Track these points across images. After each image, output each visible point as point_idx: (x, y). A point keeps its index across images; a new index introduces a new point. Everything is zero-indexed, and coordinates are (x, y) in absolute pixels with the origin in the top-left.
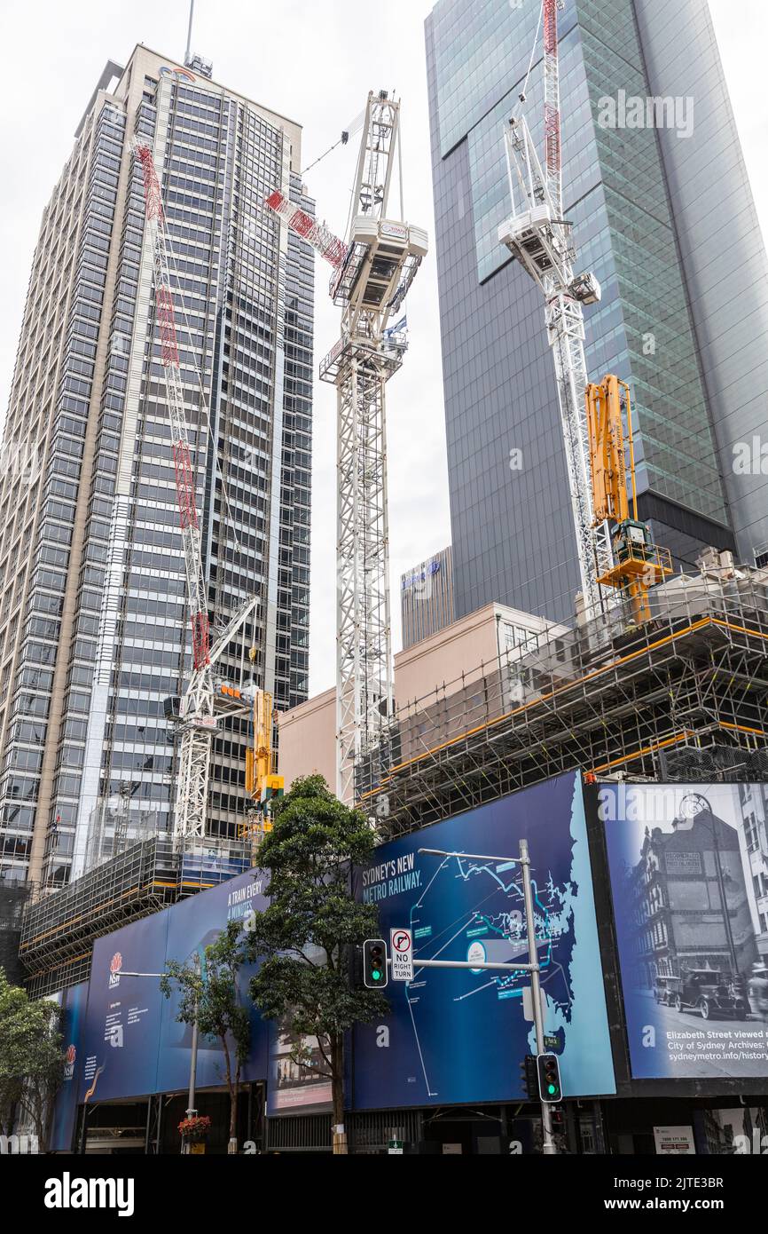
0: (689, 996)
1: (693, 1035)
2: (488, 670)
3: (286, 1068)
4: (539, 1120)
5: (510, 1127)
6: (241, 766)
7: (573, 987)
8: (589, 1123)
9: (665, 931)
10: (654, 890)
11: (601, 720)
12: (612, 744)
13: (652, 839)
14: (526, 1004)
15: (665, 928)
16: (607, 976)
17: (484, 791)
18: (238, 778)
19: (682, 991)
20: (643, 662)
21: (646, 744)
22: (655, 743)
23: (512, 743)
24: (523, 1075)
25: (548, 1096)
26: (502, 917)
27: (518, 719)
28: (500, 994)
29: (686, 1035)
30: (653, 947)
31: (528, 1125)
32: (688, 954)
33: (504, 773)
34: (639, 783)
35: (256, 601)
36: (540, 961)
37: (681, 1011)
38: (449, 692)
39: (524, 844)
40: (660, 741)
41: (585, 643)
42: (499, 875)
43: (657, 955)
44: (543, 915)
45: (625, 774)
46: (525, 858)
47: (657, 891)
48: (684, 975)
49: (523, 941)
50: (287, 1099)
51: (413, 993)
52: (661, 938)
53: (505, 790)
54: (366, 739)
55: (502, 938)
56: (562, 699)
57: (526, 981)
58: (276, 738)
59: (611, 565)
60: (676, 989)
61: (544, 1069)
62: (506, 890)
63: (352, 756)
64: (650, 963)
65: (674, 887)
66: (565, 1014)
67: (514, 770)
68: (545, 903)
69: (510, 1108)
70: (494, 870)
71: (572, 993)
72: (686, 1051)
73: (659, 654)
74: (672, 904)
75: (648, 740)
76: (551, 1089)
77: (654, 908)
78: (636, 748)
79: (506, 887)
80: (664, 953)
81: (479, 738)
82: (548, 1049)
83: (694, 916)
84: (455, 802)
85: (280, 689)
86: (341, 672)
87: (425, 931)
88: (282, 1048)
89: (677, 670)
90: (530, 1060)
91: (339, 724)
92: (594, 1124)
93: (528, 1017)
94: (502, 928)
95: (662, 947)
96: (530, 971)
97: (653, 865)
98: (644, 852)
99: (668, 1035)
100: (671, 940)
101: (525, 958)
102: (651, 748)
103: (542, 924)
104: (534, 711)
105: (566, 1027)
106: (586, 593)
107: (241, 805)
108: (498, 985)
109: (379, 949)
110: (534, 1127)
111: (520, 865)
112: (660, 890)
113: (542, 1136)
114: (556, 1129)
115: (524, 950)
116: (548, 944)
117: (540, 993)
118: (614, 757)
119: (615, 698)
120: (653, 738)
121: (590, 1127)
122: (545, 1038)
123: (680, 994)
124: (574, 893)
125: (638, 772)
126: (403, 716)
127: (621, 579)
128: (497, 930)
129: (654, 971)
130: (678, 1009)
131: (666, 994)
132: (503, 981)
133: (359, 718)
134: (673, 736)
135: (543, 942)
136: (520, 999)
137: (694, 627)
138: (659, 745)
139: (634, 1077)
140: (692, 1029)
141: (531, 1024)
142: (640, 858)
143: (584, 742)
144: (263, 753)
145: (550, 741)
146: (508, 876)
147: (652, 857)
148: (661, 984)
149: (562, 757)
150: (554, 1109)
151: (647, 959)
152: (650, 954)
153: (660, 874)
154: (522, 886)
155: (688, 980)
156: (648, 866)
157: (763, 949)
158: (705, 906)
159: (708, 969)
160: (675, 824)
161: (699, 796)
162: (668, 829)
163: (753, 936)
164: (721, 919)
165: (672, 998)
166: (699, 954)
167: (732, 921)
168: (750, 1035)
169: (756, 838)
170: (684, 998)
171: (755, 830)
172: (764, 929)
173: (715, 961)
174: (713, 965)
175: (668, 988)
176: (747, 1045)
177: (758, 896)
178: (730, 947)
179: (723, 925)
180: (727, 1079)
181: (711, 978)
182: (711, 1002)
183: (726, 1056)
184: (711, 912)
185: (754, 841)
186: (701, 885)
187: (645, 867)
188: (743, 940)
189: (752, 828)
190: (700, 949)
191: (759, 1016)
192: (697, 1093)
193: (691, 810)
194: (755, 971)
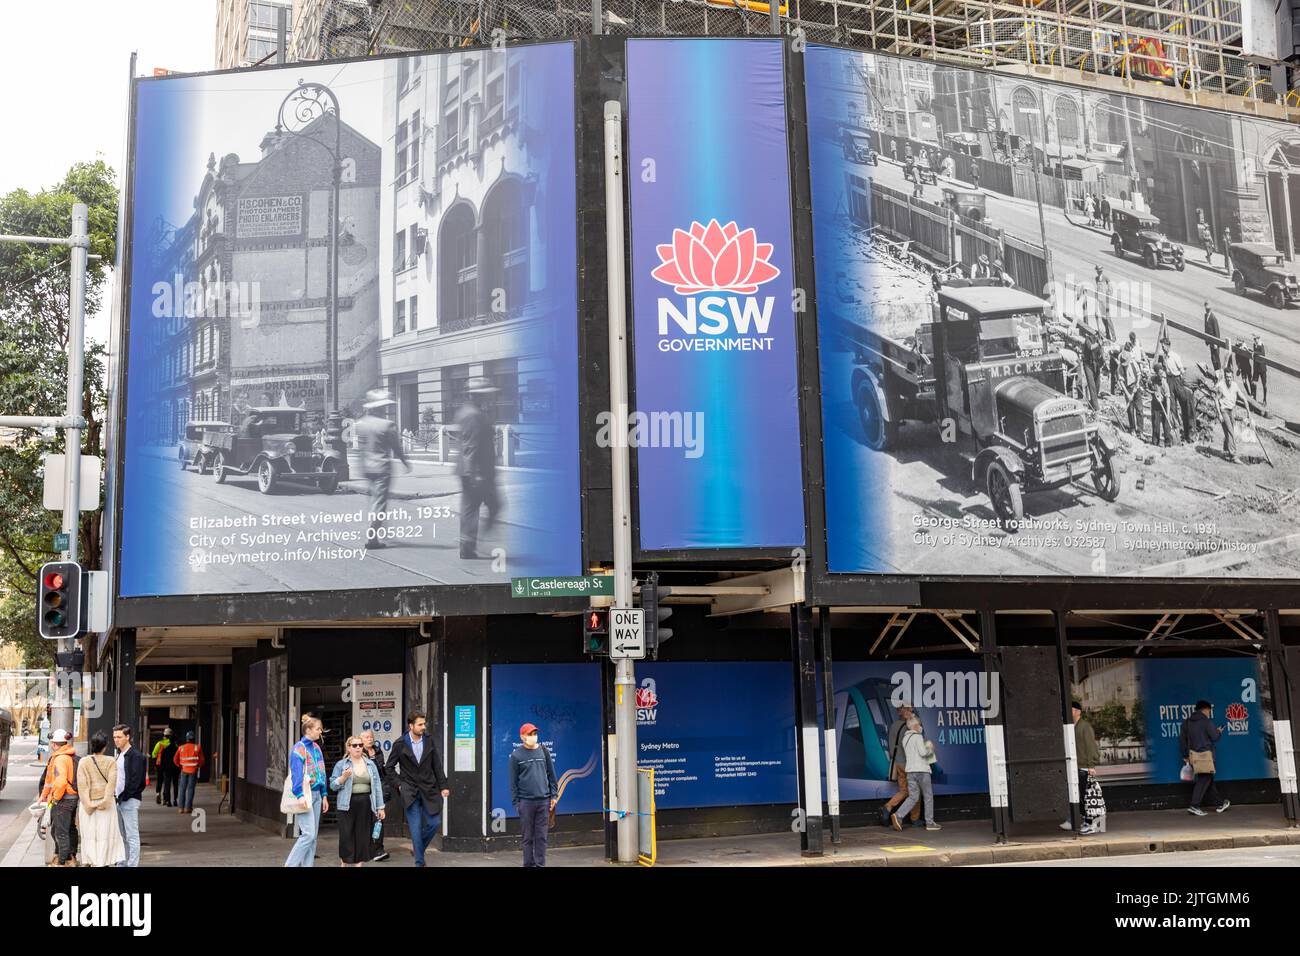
0: (240, 454)
1: (237, 523)
9: (216, 342)
10: (208, 270)
13: (219, 176)
15: (216, 336)
19: (229, 446)
29: (225, 522)
30: (191, 371)
32: (251, 381)
37: (222, 481)
43: (195, 384)
47: (213, 271)
48: (237, 418)
52: (206, 355)
60: (219, 443)
64: (180, 401)
65: (244, 262)
72: (220, 549)
80: (209, 380)
83: (276, 313)
95: (207, 371)
97: (213, 224)
98: (200, 202)
99: (193, 523)
100: (225, 357)
112: (218, 268)
123: (224, 451)
129: (186, 412)
130: (216, 477)
131: (200, 452)
139: (122, 596)
140: (234, 511)
142: (192, 211)
147: (215, 209)
148: (194, 435)
151: (176, 394)
152: (184, 383)
153: (224, 239)
155: (244, 426)
156: (204, 227)
157: (389, 365)
158: (297, 294)
159: (283, 406)
160: (266, 143)
161: (319, 88)
162: (251, 154)
163: (376, 342)
164: (322, 314)
165: (210, 458)
166: (271, 380)
167: (343, 316)
168: (338, 518)
169: (415, 160)
170: (231, 457)
171: (416, 144)
172: (399, 328)
173: (296, 391)
174: (293, 397)
175: (205, 441)
176: (331, 536)
177: (399, 268)
178: (333, 367)
179: (323, 328)
180: (282, 593)
181: (285, 422)
182: (279, 463)
183: (288, 555)
184: (307, 303)
185: (409, 166)
186: (296, 255)
187: (198, 228)
188: (355, 352)
189: (410, 139)
190: (275, 371)
191: (362, 484)
192: (227, 619)
193: (299, 117)
194: (369, 406)
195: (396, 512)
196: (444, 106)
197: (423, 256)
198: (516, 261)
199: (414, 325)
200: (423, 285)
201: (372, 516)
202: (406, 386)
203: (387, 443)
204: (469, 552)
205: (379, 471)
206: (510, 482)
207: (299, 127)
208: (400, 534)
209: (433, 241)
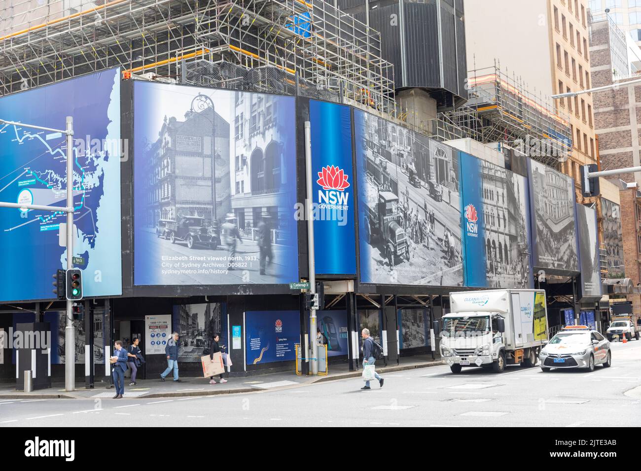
0: (180, 233)
1: (180, 259)
4: (64, 312)
5: (42, 317)
7: (98, 224)
8: (100, 314)
9: (170, 189)
10: (165, 161)
11: (141, 32)
12: (147, 52)
13: (169, 125)
14: (62, 236)
15: (170, 187)
16: (124, 218)
19: (176, 230)
21: (173, 55)
22: (180, 55)
23: (67, 41)
24: (55, 282)
25: (72, 296)
26: (48, 173)
27: (74, 22)
28: (41, 227)
29: (175, 258)
30: (160, 200)
31: (56, 315)
32: (184, 206)
33: (59, 65)
34: (164, 83)
36: (74, 206)
37: (174, 243)
39: (70, 120)
40: (185, 54)
42: (49, 142)
43: (162, 205)
44: (81, 174)
45: (155, 75)
46: (70, 130)
47: (168, 162)
48: (179, 220)
49: (63, 191)
52: (166, 194)
53: (59, 77)
55: (47, 188)
56: (112, 11)
57: (64, 219)
60: (172, 228)
61: (71, 279)
62: (53, 153)
64: (156, 211)
65: (181, 160)
66: (90, 243)
67: (68, 63)
68: (83, 165)
69: (43, 305)
70: (44, 137)
71: (97, 228)
72: (174, 268)
74: (177, 171)
75: (175, 52)
76: (75, 292)
77: (163, 174)
78: (166, 57)
79: (53, 151)
80: (168, 204)
81: (40, 33)
82: (75, 265)
83: (191, 181)
84: (16, 83)
90: (61, 273)
92: (104, 314)
93: (62, 243)
94: (47, 181)
95: (166, 200)
96: (67, 213)
97: (167, 143)
98: (161, 134)
99: (163, 258)
100: (173, 196)
101: (63, 203)
102: (177, 58)
103: (79, 180)
104: (88, 18)
105: (90, 251)
108: (41, 221)
110: (61, 316)
111: (65, 136)
112: (169, 161)
113: (66, 322)
114: (75, 317)
115: (63, 198)
116: (83, 194)
117: (73, 227)
118: (147, 62)
119: (153, 16)
120: (179, 51)
121: (101, 316)
122: (73, 258)
123: (174, 231)
124: (106, 159)
125: (165, 75)
128: (43, 182)
129: (159, 215)
130: (172, 241)
131: (165, 231)
132: (45, 218)
134: (194, 51)
135: (79, 192)
136: (57, 231)
138: (183, 56)
139: (135, 285)
140: (179, 254)
141: (64, 249)
142: (158, 137)
143: (126, 48)
145: (99, 44)
146: (54, 143)
147: (167, 137)
148: (162, 224)
149: (107, 57)
150: (76, 304)
151: (154, 208)
152: (157, 204)
153: (171, 150)
154: (65, 151)
155: (181, 223)
156: (163, 144)
157: (235, 204)
158: (200, 174)
159: (196, 216)
160: (187, 115)
161: (206, 97)
162: (181, 118)
163: (229, 196)
164: (210, 183)
165: (169, 234)
166: (191, 206)
167: (217, 185)
168: (217, 259)
169: (242, 131)
170: (177, 234)
171: (242, 124)
172: (238, 192)
173: (201, 211)
174: (200, 213)
175: (167, 227)
176: (215, 265)
177: (237, 170)
178: (213, 202)
179: (211, 188)
180: (198, 286)
181: (197, 222)
182: (195, 237)
183: (200, 272)
184: (203, 178)
185: (240, 133)
186: (199, 160)
187: (161, 144)
188: (222, 199)
189: (240, 123)
190: (193, 203)
191: (226, 247)
192: (178, 294)
193: (199, 107)
194: (227, 219)
195: (238, 258)
196: (252, 113)
197: (245, 166)
198: (277, 172)
199: (243, 191)
200: (245, 176)
201: (230, 258)
202: (240, 212)
203: (234, 233)
204: (263, 273)
205: (231, 242)
206: (276, 249)
207: (199, 111)
208: (239, 265)
209: (249, 161)
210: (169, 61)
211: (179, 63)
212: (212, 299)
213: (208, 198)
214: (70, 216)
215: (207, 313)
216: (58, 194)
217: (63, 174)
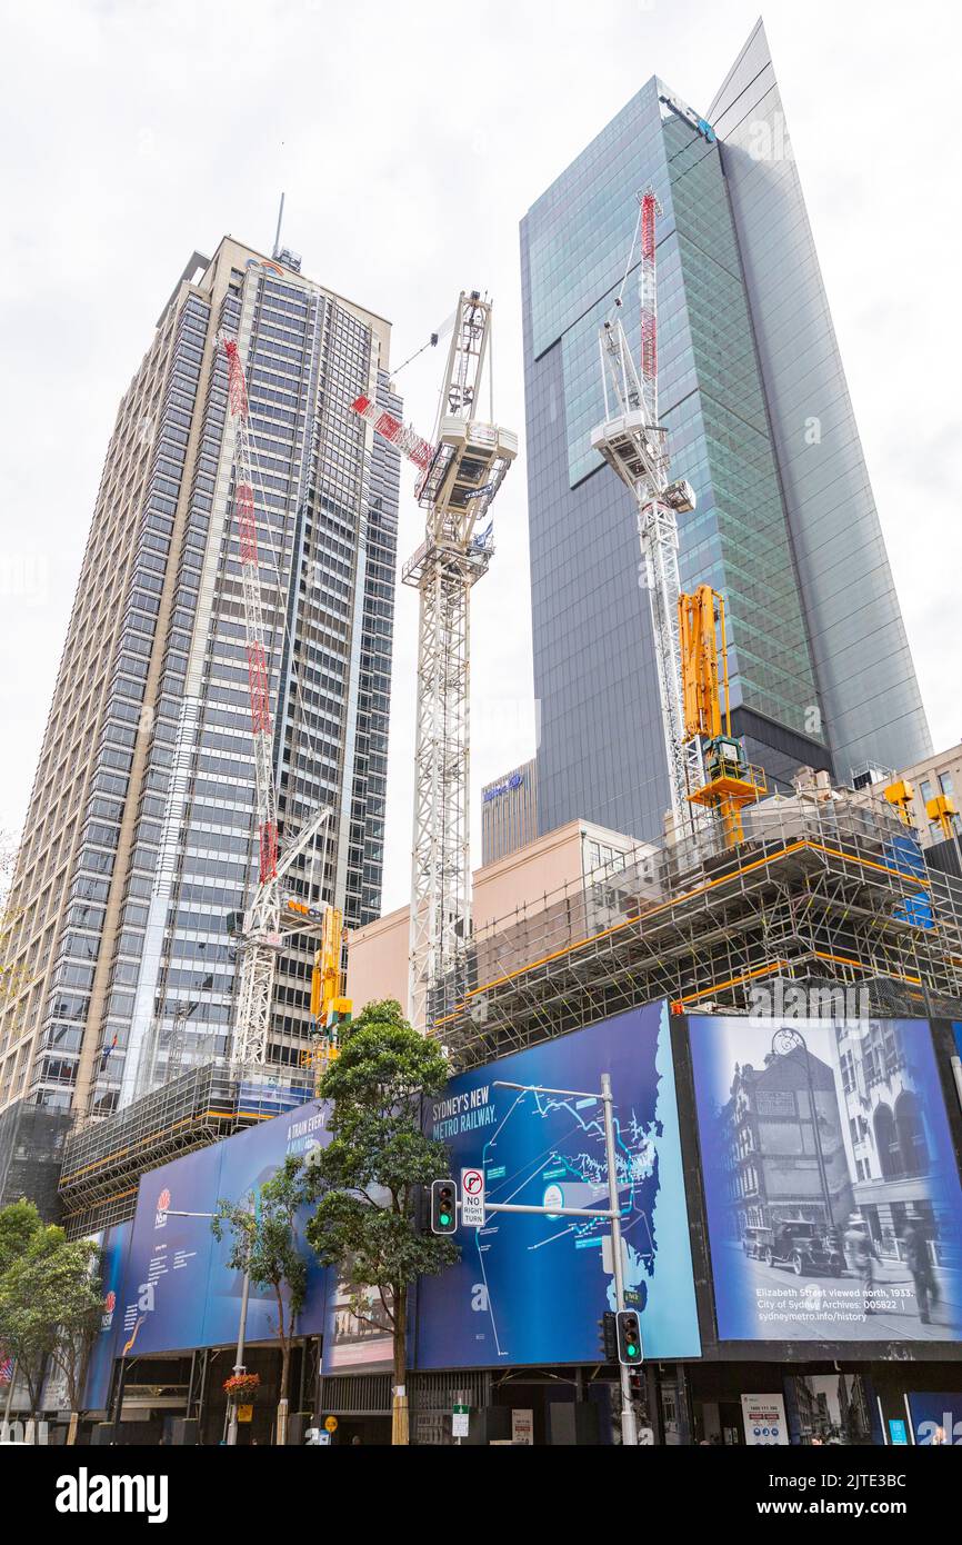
0: (780, 1249)
1: (785, 1293)
2: (572, 891)
3: (345, 1321)
4: (617, 1384)
5: (585, 1392)
6: (306, 987)
7: (656, 1236)
8: (671, 1389)
9: (756, 1177)
10: (744, 1132)
11: (689, 947)
12: (701, 973)
13: (743, 1076)
14: (606, 1255)
15: (755, 1174)
16: (693, 1225)
17: (566, 1019)
18: (302, 1000)
19: (773, 1244)
20: (735, 886)
21: (737, 973)
22: (747, 973)
23: (595, 970)
24: (601, 1334)
25: (628, 1358)
26: (581, 1158)
27: (603, 943)
28: (578, 1242)
29: (778, 1293)
30: (743, 1194)
31: (606, 1389)
32: (780, 1203)
33: (586, 1001)
34: (729, 1015)
35: (328, 811)
36: (621, 1208)
37: (772, 1266)
38: (530, 913)
39: (606, 1079)
40: (752, 971)
41: (674, 864)
42: (581, 1112)
43: (747, 1203)
44: (626, 1157)
45: (715, 1005)
46: (607, 1094)
47: (748, 1135)
48: (775, 1227)
49: (603, 1185)
50: (344, 1357)
51: (484, 1240)
52: (751, 1185)
53: (587, 1019)
54: (440, 962)
55: (581, 1181)
56: (649, 923)
57: (606, 1229)
58: (345, 958)
59: (703, 782)
60: (767, 1242)
61: (624, 1328)
62: (586, 1129)
63: (425, 979)
64: (739, 1213)
65: (770, 1131)
66: (647, 1267)
67: (597, 999)
68: (628, 1144)
69: (587, 1371)
70: (573, 1105)
71: (655, 1243)
72: (778, 1311)
73: (751, 878)
74: (763, 1147)
75: (739, 970)
76: (631, 1350)
77: (744, 1151)
78: (727, 977)
79: (586, 1125)
80: (754, 1201)
81: (560, 963)
82: (628, 1305)
83: (787, 1162)
84: (534, 1031)
85: (352, 905)
86: (416, 889)
87: (498, 1172)
88: (341, 1298)
89: (771, 896)
90: (608, 1317)
91: (413, 944)
92: (676, 1389)
93: (607, 1269)
94: (581, 1170)
95: (753, 1195)
96: (611, 1219)
97: (743, 1105)
98: (734, 1091)
99: (758, 1292)
100: (762, 1187)
101: (605, 1204)
102: (743, 977)
103: (624, 1167)
104: (620, 935)
105: (649, 1281)
106: (677, 811)
107: (304, 1030)
108: (575, 1233)
109: (448, 1191)
110: (612, 1391)
111: (601, 1102)
112: (750, 1133)
113: (621, 1402)
114: (635, 1395)
115: (604, 1195)
116: (631, 1189)
117: (621, 1242)
118: (703, 987)
119: (705, 924)
120: (745, 968)
121: (672, 1393)
122: (625, 1293)
123: (771, 1247)
124: (659, 1133)
125: (728, 1004)
126: (481, 937)
127: (711, 798)
128: (576, 1172)
129: (744, 1220)
130: (769, 1264)
131: (756, 1246)
132: (581, 1228)
133: (434, 939)
134: (766, 966)
135: (624, 1186)
136: (599, 1249)
137: (788, 851)
138: (751, 975)
139: (721, 1339)
140: (784, 1287)
141: (611, 1277)
142: (730, 1096)
143: (671, 969)
144: (331, 973)
145: (635, 968)
146: (588, 1114)
147: (743, 1095)
148: (751, 1235)
149: (648, 985)
150: (634, 1372)
151: (739, 1207)
152: (740, 1202)
153: (750, 1114)
154: (603, 1124)
155: (780, 1231)
157: (860, 1199)
158: (799, 1151)
159: (801, 1220)
160: (767, 1060)
161: (793, 1031)
162: (760, 1066)
163: (849, 1185)
164: (816, 1166)
165: (763, 1251)
166: (792, 1203)
167: (827, 1167)
168: (846, 1294)
169: (853, 1078)
170: (775, 1251)
171: (852, 1068)
172: (861, 1177)
173: (808, 1212)
174: (807, 1215)
175: (758, 1240)
176: (843, 1305)
177: (855, 1141)
178: (824, 1196)
179: (817, 1173)
180: (820, 1342)
181: (804, 1230)
182: (804, 1256)
183: (820, 1317)
184: (804, 1157)
185: (850, 1081)
186: (795, 1128)
187: (735, 1106)
188: (839, 1189)
189: (848, 1066)
190: (793, 1198)
191: (856, 1273)
192: (789, 1357)
193: (784, 1046)
194: (852, 1223)
196: (864, 1049)
197: (867, 1135)
198: (920, 1142)
199: (869, 1176)
200: (869, 1151)
201: (866, 1293)
202: (871, 1212)
203: (866, 1247)
204: (925, 1319)
205: (864, 1265)
207: (785, 1053)
209: (871, 1125)
210: (732, 983)
211: (748, 985)
212: (847, 1367)
213: (816, 1190)
214: (616, 1224)
215: (842, 1394)
216: (597, 1190)
217: (602, 1160)
